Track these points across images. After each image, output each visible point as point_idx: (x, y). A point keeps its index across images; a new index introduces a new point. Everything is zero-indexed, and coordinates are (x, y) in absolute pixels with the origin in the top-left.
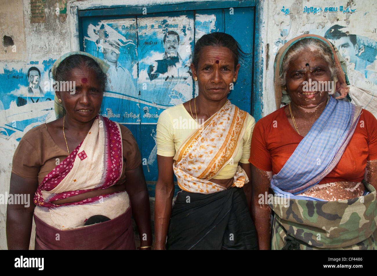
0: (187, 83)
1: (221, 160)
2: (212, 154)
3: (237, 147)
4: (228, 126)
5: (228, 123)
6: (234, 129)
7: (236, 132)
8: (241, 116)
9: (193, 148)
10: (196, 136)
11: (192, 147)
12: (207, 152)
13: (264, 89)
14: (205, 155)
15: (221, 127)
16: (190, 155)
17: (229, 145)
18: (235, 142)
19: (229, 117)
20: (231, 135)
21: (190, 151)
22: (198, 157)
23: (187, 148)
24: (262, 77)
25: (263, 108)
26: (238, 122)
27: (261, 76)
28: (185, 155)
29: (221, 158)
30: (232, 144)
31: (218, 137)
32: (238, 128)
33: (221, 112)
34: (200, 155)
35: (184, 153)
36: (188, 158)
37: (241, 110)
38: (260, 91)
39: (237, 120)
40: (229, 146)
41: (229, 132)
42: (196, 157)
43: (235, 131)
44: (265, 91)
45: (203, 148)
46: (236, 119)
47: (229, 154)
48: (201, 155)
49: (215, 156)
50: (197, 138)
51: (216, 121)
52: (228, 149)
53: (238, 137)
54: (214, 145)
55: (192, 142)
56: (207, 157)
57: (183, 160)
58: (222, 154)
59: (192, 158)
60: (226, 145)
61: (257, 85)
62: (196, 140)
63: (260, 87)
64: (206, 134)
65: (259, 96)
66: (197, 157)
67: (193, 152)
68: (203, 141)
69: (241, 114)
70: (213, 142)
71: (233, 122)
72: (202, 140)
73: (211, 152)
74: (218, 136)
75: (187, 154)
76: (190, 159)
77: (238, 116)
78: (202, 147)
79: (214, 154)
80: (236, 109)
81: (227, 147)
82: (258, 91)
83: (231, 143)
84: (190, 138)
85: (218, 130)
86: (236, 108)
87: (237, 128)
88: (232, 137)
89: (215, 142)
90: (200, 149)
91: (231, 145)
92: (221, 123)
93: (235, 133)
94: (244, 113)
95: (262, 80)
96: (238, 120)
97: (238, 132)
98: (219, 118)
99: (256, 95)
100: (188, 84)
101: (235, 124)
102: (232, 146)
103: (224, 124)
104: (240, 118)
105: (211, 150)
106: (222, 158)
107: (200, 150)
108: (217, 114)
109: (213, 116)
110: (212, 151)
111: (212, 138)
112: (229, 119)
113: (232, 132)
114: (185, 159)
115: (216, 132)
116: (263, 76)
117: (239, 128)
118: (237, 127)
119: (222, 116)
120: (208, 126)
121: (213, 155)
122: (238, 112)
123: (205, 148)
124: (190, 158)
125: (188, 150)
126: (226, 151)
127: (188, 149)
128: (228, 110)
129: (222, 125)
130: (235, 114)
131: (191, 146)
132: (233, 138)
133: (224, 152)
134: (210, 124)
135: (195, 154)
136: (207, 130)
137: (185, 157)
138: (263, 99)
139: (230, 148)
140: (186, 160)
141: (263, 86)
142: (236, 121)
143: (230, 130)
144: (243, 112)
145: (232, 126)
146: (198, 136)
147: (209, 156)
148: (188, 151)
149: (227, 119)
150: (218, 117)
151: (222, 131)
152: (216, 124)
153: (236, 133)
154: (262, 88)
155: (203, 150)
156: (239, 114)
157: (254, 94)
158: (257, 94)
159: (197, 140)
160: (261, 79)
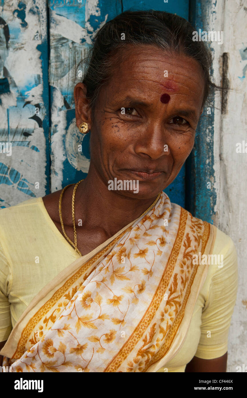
0: (31, 146)
1: (136, 362)
2: (113, 343)
3: (185, 324)
4: (161, 262)
5: (160, 252)
6: (177, 269)
7: (182, 278)
8: (195, 234)
9: (58, 323)
10: (70, 290)
11: (54, 322)
12: (98, 335)
13: (216, 158)
14: (91, 345)
15: (141, 263)
16: (48, 344)
17: (160, 317)
18: (179, 309)
19: (165, 236)
20: (169, 287)
21: (47, 333)
22: (72, 352)
23: (41, 323)
24: (212, 132)
25: (215, 203)
26: (187, 251)
27: (210, 127)
28: (33, 342)
29: (138, 355)
30: (170, 315)
31: (133, 293)
32: (188, 267)
33: (144, 221)
34: (76, 347)
35: (30, 337)
36: (42, 353)
37: (194, 219)
38: (209, 163)
39: (185, 245)
40: (162, 320)
41: (162, 279)
42: (64, 353)
43: (179, 277)
44: (220, 164)
45: (85, 323)
46: (183, 243)
47: (161, 343)
48: (78, 345)
49: (121, 350)
50: (71, 294)
51: (128, 245)
52: (157, 330)
53: (189, 292)
54: (119, 317)
55: (56, 307)
56: (97, 351)
57: (27, 357)
58: (140, 345)
59: (53, 355)
60: (152, 317)
61: (202, 149)
62: (67, 301)
63: (208, 154)
64: (98, 284)
65: (205, 174)
66: (68, 350)
67: (57, 336)
68: (87, 303)
69: (194, 229)
70: (116, 308)
71: (175, 250)
72: (84, 299)
73: (109, 338)
74: (132, 291)
75: (40, 343)
76: (46, 356)
77: (188, 234)
78: (84, 321)
79: (118, 343)
80: (181, 215)
81: (155, 325)
82: (205, 164)
83: (166, 311)
84: (52, 293)
85: (133, 273)
86: (181, 212)
87: (185, 268)
88: (171, 294)
89: (123, 306)
90: (78, 326)
91: (167, 317)
92: (142, 253)
93: (179, 282)
94: (203, 227)
95: (212, 137)
96: (189, 246)
97: (187, 279)
98: (136, 238)
99: (199, 173)
100: (33, 148)
101: (180, 257)
102: (171, 319)
103: (150, 256)
104: (192, 238)
105: (109, 332)
106: (140, 357)
107: (78, 330)
108: (130, 228)
109: (121, 232)
110: (112, 334)
111: (115, 296)
112: (163, 242)
113: (172, 280)
114: (32, 355)
115: (128, 279)
116: (215, 129)
117: (190, 269)
118: (185, 264)
119: (145, 234)
120: (106, 259)
121: (115, 347)
122: (189, 222)
123: (92, 326)
124: (47, 353)
125: (41, 328)
126: (152, 336)
127: (44, 325)
128: (161, 216)
129: (143, 259)
130: (179, 229)
131: (53, 318)
132: (172, 296)
133: (146, 337)
134: (111, 254)
135: (63, 342)
136: (100, 270)
137: (33, 351)
138: (215, 182)
139: (164, 326)
140: (34, 358)
141: (214, 151)
142: (184, 248)
143: (165, 271)
144: (200, 224)
145: (171, 260)
146: (76, 287)
147: (103, 349)
148: (42, 333)
149: (159, 242)
150: (134, 236)
151: (143, 277)
152: (128, 256)
153: (182, 282)
154: (213, 157)
155: (85, 330)
156: (191, 228)
157: (196, 171)
158: (201, 171)
159: (70, 299)
160: (210, 134)
